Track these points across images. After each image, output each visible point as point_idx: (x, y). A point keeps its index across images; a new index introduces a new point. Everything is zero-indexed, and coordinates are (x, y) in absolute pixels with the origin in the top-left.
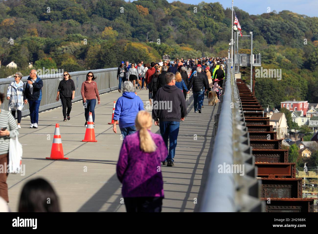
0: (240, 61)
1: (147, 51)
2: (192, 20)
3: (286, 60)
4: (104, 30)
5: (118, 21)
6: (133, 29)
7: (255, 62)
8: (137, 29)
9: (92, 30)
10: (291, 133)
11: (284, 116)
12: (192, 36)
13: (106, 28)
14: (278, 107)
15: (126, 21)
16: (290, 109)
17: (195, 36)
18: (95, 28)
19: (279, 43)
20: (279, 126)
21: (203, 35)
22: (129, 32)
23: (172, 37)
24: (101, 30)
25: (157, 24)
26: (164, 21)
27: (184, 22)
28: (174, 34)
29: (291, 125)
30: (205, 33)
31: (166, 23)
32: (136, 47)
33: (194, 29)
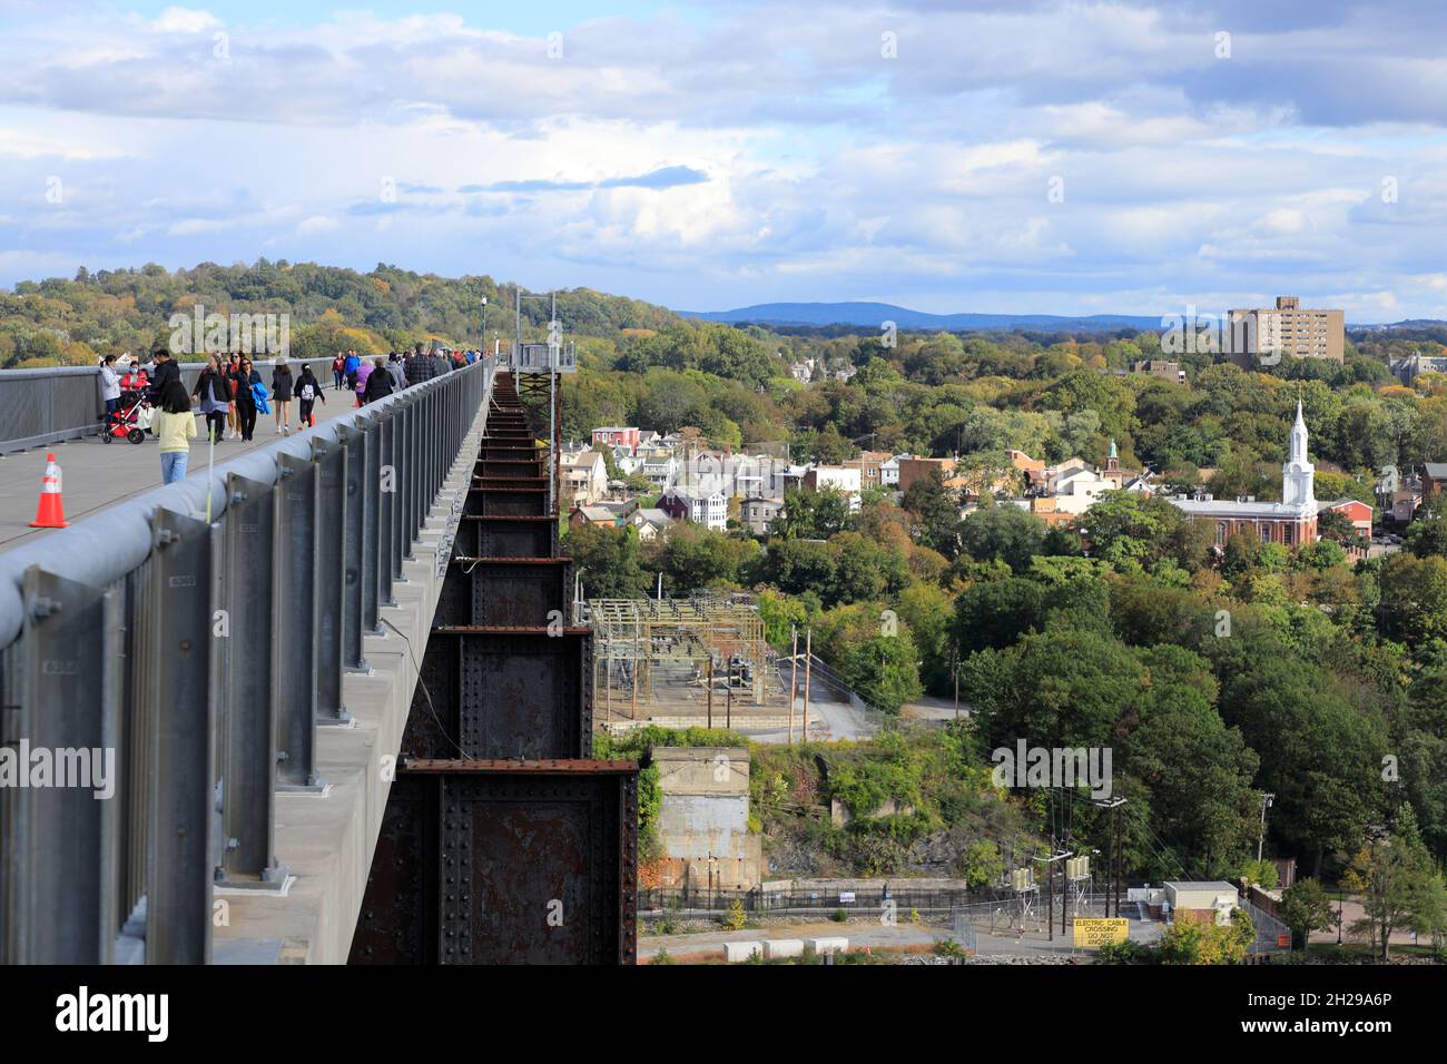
0: (525, 361)
1: (370, 342)
2: (451, 299)
3: (591, 356)
4: (324, 312)
5: (345, 300)
6: (369, 312)
7: (561, 363)
8: (373, 312)
9: (307, 313)
10: (613, 489)
11: (601, 455)
12: (449, 322)
13: (328, 310)
14: (588, 440)
15: (357, 300)
16: (609, 442)
17: (454, 323)
18: (311, 310)
19: (574, 331)
20: (592, 477)
21: (467, 320)
22: (361, 317)
23: (421, 324)
24: (319, 312)
25: (401, 305)
26: (411, 301)
27: (438, 303)
28: (426, 319)
29: (612, 474)
30: (469, 317)
31: (414, 303)
32: (351, 335)
33: (452, 312)
